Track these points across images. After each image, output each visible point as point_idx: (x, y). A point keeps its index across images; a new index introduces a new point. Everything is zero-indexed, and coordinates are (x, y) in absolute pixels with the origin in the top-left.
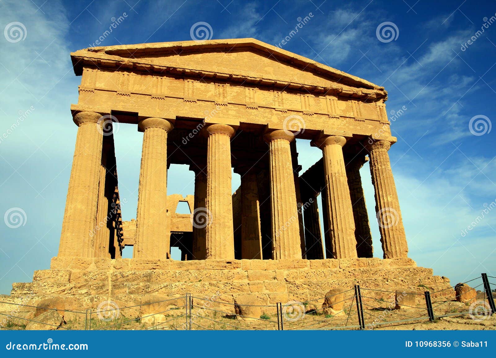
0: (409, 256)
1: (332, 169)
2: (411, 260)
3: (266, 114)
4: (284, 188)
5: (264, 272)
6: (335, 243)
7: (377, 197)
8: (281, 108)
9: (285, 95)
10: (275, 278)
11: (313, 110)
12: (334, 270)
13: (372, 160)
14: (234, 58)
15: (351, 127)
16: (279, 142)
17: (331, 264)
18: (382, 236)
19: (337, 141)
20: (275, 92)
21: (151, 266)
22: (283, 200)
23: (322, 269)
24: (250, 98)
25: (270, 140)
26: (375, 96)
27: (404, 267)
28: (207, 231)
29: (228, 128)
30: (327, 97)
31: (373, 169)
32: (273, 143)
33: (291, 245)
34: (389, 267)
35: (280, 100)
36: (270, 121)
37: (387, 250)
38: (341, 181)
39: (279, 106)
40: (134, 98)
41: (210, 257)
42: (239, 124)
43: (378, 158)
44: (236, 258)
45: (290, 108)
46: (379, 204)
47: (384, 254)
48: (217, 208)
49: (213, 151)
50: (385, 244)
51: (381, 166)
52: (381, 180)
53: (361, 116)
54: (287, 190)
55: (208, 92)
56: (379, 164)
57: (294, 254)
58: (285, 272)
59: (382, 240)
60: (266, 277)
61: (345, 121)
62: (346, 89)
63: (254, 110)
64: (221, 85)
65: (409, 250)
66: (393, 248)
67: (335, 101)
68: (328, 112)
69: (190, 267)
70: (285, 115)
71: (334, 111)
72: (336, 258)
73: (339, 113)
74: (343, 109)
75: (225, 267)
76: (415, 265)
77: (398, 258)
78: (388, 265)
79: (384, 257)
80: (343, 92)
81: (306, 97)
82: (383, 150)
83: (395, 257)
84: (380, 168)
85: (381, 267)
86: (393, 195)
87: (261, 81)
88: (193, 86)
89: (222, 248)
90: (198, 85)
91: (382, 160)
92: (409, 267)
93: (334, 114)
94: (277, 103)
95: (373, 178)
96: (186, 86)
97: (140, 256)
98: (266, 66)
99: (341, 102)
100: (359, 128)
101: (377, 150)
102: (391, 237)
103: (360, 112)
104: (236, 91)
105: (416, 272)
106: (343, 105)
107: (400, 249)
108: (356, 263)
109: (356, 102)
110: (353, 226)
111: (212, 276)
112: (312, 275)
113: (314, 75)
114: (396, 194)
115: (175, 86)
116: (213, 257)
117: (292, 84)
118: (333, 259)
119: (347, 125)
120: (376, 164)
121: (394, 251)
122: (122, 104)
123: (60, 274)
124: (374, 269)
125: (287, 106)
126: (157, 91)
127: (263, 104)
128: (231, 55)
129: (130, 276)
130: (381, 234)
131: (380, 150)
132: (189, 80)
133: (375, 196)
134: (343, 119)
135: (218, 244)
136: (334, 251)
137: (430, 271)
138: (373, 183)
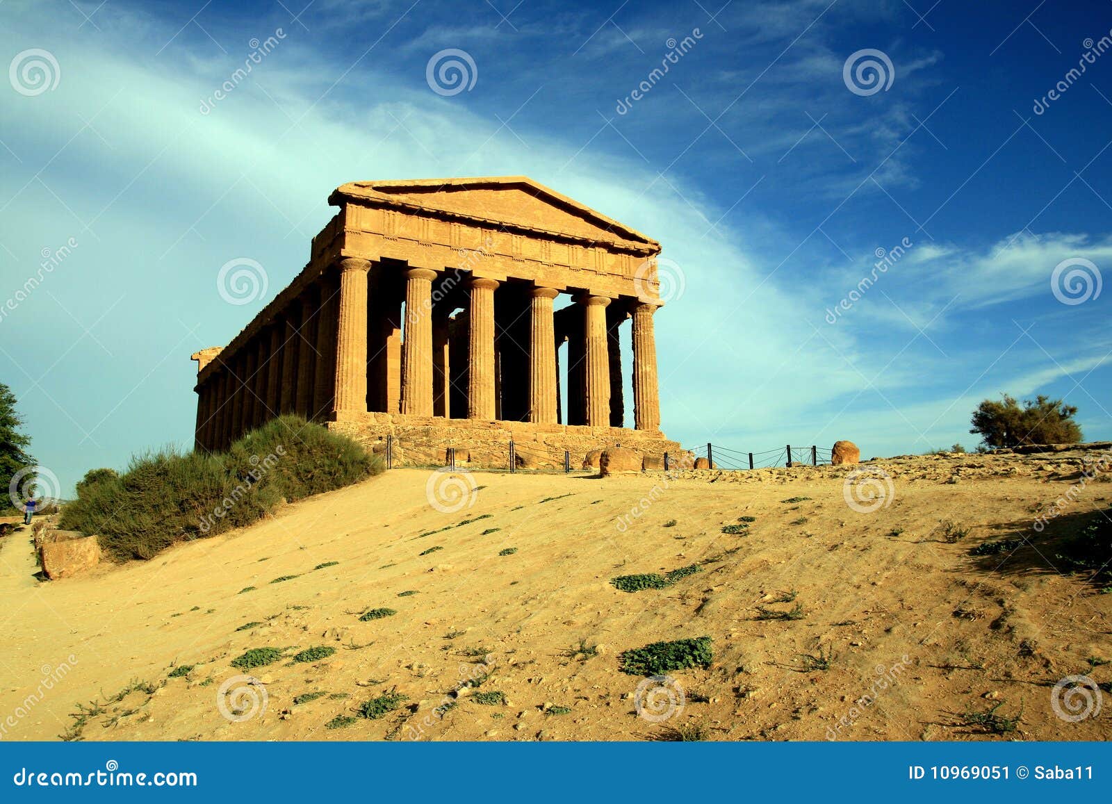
0: (660, 428)
1: (594, 332)
2: (661, 433)
3: (532, 269)
4: (546, 351)
5: (525, 433)
6: (589, 411)
7: (635, 365)
8: (547, 261)
9: (553, 245)
10: (535, 440)
11: (580, 264)
12: (588, 436)
13: (635, 324)
14: (502, 198)
15: (618, 286)
16: (543, 300)
17: (585, 430)
18: (635, 407)
19: (602, 302)
20: (543, 241)
21: (424, 422)
22: (544, 364)
23: (576, 435)
24: (517, 248)
25: (533, 296)
26: (648, 252)
27: (654, 439)
28: (470, 390)
29: (495, 283)
30: (597, 248)
31: (635, 334)
32: (536, 300)
33: (549, 410)
34: (639, 438)
35: (547, 252)
36: (536, 277)
37: (639, 421)
38: (602, 346)
39: (546, 258)
40: (400, 244)
41: (473, 416)
42: (505, 280)
43: (642, 323)
44: (496, 419)
45: (556, 262)
46: (636, 372)
47: (636, 425)
48: (482, 369)
49: (478, 306)
50: (638, 415)
51: (644, 332)
52: (642, 347)
53: (630, 273)
54: (548, 352)
55: (474, 238)
56: (642, 330)
57: (552, 418)
58: (545, 435)
59: (635, 411)
60: (528, 438)
61: (612, 279)
62: (619, 242)
63: (521, 263)
64: (488, 231)
65: (661, 423)
66: (645, 419)
67: (604, 254)
68: (596, 267)
69: (459, 425)
70: (551, 269)
71: (602, 267)
72: (590, 425)
73: (607, 269)
74: (611, 264)
75: (490, 427)
76: (665, 439)
77: (649, 430)
78: (639, 437)
79: (636, 428)
80: (615, 246)
81: (574, 249)
82: (648, 313)
83: (646, 429)
84: (642, 333)
85: (631, 437)
86: (652, 364)
87: (531, 230)
88: (460, 231)
89: (487, 408)
90: (465, 229)
91: (646, 325)
92: (658, 439)
93: (602, 271)
94: (544, 255)
95: (633, 343)
96: (453, 231)
97: (412, 412)
98: (535, 209)
99: (610, 255)
100: (626, 287)
101: (641, 313)
102: (645, 408)
103: (629, 267)
104: (502, 239)
105: (664, 444)
106: (612, 258)
107: (652, 421)
108: (609, 432)
109: (627, 256)
110: (609, 395)
111: (481, 435)
112: (569, 440)
113: (585, 221)
114: (655, 364)
115: (441, 231)
116: (477, 418)
117: (562, 235)
118: (587, 426)
119: (614, 283)
120: (639, 329)
121: (646, 422)
122: (389, 249)
123: (351, 426)
124: (625, 439)
125: (554, 260)
126: (423, 236)
127: (530, 255)
128: (499, 194)
129: (411, 431)
130: (635, 404)
131: (645, 314)
132: (455, 223)
133: (634, 363)
134: (610, 276)
135: (482, 405)
136: (588, 418)
137: (678, 445)
138: (633, 349)
